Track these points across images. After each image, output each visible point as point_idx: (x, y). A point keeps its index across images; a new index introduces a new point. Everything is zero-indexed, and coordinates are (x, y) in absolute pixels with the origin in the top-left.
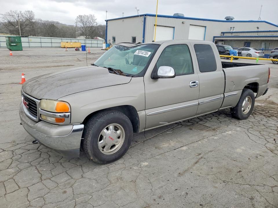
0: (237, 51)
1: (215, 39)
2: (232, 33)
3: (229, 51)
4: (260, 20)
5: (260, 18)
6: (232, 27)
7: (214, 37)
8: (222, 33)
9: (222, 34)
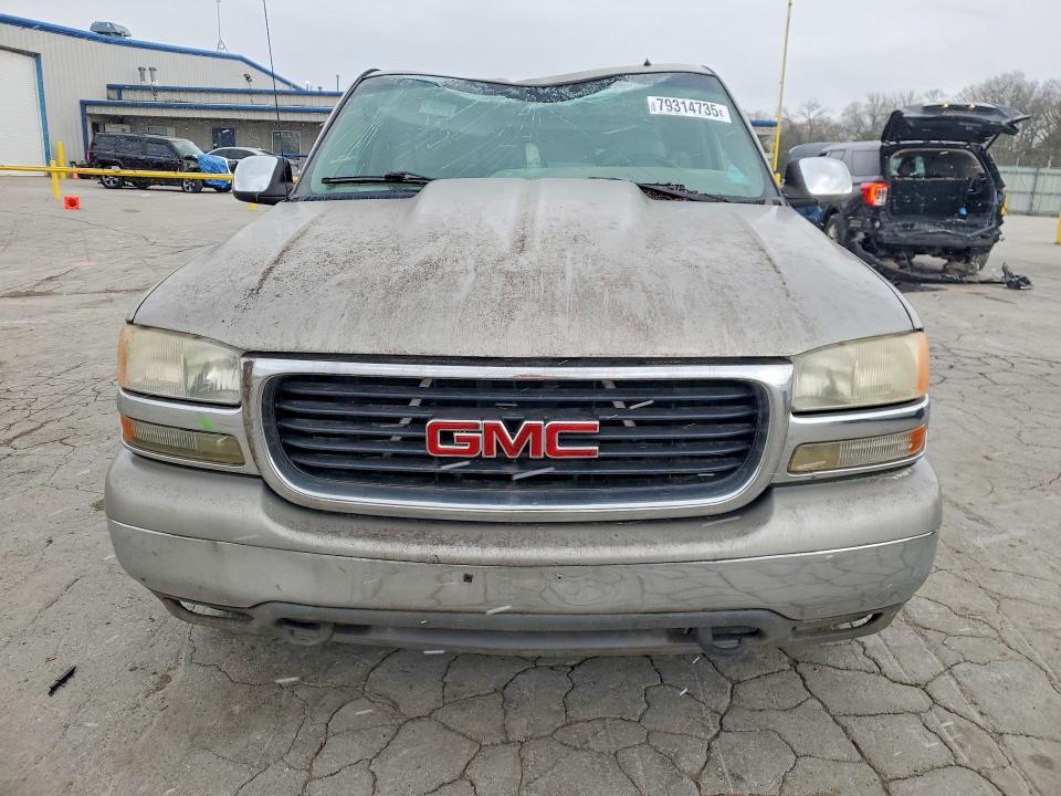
0: (226, 160)
1: (89, 110)
2: (155, 90)
3: (195, 160)
4: (224, 52)
5: (221, 42)
6: (147, 68)
7: (84, 104)
8: (110, 87)
9: (114, 94)
